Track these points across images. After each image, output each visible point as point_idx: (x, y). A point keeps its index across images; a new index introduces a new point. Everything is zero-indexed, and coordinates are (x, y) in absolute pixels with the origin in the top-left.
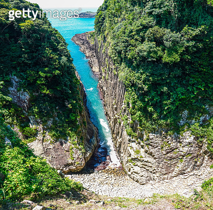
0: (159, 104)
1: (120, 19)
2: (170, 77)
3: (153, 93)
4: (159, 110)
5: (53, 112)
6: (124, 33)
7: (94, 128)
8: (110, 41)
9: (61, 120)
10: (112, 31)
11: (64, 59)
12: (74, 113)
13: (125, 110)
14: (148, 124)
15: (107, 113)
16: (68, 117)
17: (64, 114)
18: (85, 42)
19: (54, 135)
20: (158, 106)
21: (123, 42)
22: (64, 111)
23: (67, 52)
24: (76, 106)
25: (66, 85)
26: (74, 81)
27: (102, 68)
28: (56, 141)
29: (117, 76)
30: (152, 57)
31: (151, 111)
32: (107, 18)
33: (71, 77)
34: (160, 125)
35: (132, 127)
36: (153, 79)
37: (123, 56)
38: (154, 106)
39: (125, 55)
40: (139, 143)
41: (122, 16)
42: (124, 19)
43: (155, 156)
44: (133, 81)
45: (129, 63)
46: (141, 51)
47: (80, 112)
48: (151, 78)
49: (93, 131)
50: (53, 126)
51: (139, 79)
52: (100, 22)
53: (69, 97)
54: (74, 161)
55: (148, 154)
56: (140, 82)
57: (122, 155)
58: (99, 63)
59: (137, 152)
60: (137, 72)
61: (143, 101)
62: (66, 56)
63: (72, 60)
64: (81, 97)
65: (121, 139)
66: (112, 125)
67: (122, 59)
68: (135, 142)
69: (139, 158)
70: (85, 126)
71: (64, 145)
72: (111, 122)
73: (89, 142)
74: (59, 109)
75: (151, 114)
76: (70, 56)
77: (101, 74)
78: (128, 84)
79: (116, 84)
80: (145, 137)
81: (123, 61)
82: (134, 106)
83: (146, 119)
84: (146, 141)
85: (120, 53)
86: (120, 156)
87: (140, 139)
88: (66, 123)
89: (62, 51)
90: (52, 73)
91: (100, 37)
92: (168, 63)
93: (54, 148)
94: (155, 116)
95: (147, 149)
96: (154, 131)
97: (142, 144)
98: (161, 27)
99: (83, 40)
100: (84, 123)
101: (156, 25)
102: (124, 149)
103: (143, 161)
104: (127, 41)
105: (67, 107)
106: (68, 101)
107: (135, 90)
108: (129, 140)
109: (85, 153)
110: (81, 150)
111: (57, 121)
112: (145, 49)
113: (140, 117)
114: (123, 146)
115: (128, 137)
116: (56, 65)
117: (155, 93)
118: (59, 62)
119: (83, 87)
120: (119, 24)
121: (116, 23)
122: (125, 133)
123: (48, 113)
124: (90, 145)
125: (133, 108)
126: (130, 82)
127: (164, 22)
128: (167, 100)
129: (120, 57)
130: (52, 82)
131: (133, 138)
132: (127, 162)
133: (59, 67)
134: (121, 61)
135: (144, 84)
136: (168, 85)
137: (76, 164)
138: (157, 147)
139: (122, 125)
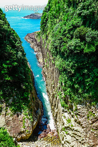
0: (82, 82)
1: (58, 20)
2: (89, 63)
3: (78, 75)
4: (82, 87)
5: (13, 93)
6: (60, 32)
7: (40, 102)
8: (50, 39)
9: (18, 98)
10: (52, 31)
11: (20, 53)
12: (27, 92)
13: (59, 88)
14: (75, 98)
15: (48, 90)
16: (23, 95)
17: (20, 93)
18: (34, 40)
19: (13, 109)
20: (82, 83)
21: (59, 40)
22: (20, 91)
23: (22, 48)
24: (28, 87)
25: (21, 73)
26: (27, 69)
27: (44, 59)
28: (14, 114)
29: (54, 64)
30: (77, 50)
31: (77, 87)
32: (49, 20)
33: (25, 67)
34: (85, 98)
35: (65, 100)
36: (77, 65)
37: (58, 50)
38: (79, 83)
39: (60, 49)
40: (70, 113)
41: (60, 17)
42: (61, 20)
43: (83, 125)
44: (65, 68)
45: (62, 55)
46: (70, 46)
47: (31, 91)
48: (76, 65)
49: (39, 104)
50: (13, 103)
51: (68, 65)
52: (44, 23)
53: (23, 81)
54: (25, 129)
55: (77, 123)
56: (69, 68)
57: (58, 123)
58: (43, 56)
59: (69, 121)
60: (67, 61)
61: (71, 80)
62: (21, 51)
63: (25, 54)
64: (31, 80)
65: (57, 110)
66: (51, 99)
67: (57, 52)
68: (67, 112)
69: (70, 127)
70: (34, 100)
71: (20, 116)
72: (51, 97)
73: (36, 112)
74: (17, 90)
75: (77, 90)
76: (24, 51)
77: (44, 64)
78: (61, 70)
79: (53, 70)
80: (74, 108)
81: (58, 53)
82: (65, 84)
83: (74, 94)
84: (75, 111)
85: (56, 48)
86: (56, 124)
87: (71, 109)
88: (22, 99)
89: (18, 47)
90: (12, 65)
91: (44, 36)
92: (87, 53)
93: (13, 119)
94: (80, 91)
95: (76, 119)
96: (80, 103)
97: (72, 114)
98: (85, 27)
99: (33, 38)
100: (33, 98)
101: (82, 25)
102: (59, 119)
103: (73, 130)
104: (61, 39)
105: (22, 88)
106: (23, 84)
107: (66, 73)
108: (63, 111)
109: (33, 122)
110: (30, 119)
111: (15, 99)
112: (73, 44)
113: (70, 92)
114: (58, 115)
115: (62, 108)
116: (14, 58)
117: (79, 74)
118: (17, 56)
119: (32, 73)
120: (57, 25)
121: (55, 24)
122: (60, 105)
123: (9, 94)
124: (37, 115)
125: (65, 86)
126: (63, 68)
127: (88, 22)
128: (88, 78)
129: (56, 51)
130: (12, 71)
131: (65, 109)
132: (62, 130)
133: (17, 60)
134: (57, 54)
135: (72, 69)
136: (87, 68)
137: (26, 132)
138: (84, 116)
139: (58, 99)
